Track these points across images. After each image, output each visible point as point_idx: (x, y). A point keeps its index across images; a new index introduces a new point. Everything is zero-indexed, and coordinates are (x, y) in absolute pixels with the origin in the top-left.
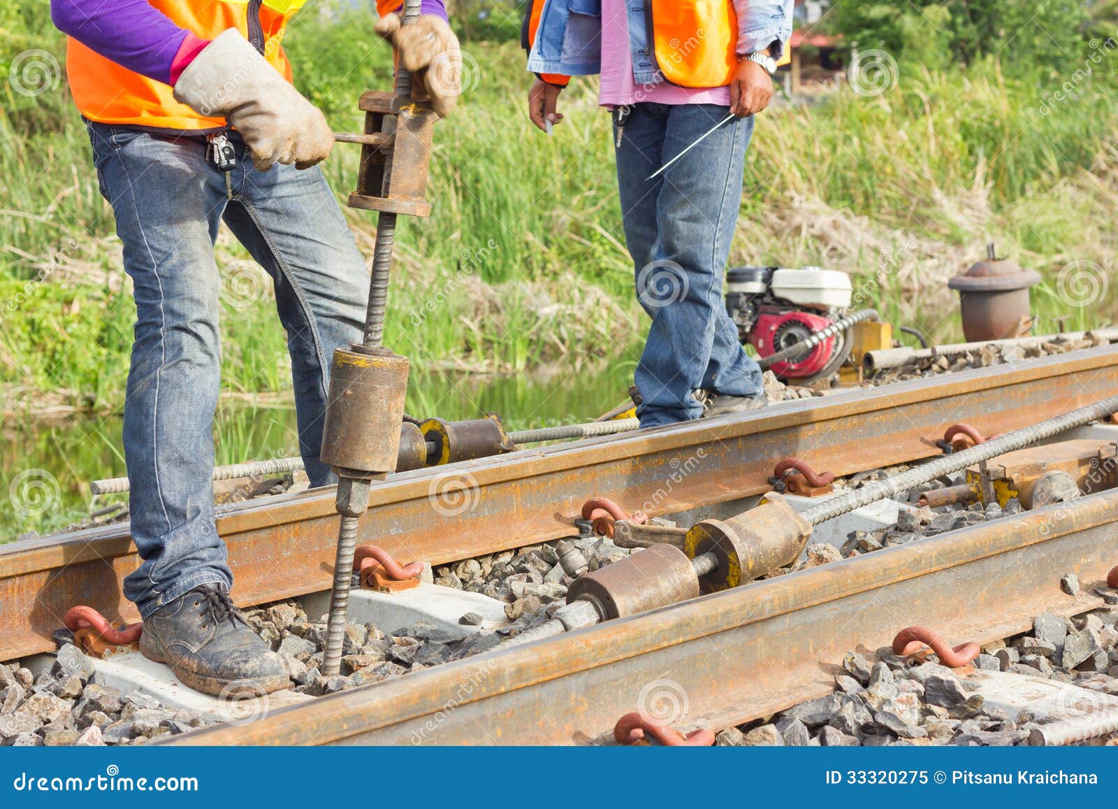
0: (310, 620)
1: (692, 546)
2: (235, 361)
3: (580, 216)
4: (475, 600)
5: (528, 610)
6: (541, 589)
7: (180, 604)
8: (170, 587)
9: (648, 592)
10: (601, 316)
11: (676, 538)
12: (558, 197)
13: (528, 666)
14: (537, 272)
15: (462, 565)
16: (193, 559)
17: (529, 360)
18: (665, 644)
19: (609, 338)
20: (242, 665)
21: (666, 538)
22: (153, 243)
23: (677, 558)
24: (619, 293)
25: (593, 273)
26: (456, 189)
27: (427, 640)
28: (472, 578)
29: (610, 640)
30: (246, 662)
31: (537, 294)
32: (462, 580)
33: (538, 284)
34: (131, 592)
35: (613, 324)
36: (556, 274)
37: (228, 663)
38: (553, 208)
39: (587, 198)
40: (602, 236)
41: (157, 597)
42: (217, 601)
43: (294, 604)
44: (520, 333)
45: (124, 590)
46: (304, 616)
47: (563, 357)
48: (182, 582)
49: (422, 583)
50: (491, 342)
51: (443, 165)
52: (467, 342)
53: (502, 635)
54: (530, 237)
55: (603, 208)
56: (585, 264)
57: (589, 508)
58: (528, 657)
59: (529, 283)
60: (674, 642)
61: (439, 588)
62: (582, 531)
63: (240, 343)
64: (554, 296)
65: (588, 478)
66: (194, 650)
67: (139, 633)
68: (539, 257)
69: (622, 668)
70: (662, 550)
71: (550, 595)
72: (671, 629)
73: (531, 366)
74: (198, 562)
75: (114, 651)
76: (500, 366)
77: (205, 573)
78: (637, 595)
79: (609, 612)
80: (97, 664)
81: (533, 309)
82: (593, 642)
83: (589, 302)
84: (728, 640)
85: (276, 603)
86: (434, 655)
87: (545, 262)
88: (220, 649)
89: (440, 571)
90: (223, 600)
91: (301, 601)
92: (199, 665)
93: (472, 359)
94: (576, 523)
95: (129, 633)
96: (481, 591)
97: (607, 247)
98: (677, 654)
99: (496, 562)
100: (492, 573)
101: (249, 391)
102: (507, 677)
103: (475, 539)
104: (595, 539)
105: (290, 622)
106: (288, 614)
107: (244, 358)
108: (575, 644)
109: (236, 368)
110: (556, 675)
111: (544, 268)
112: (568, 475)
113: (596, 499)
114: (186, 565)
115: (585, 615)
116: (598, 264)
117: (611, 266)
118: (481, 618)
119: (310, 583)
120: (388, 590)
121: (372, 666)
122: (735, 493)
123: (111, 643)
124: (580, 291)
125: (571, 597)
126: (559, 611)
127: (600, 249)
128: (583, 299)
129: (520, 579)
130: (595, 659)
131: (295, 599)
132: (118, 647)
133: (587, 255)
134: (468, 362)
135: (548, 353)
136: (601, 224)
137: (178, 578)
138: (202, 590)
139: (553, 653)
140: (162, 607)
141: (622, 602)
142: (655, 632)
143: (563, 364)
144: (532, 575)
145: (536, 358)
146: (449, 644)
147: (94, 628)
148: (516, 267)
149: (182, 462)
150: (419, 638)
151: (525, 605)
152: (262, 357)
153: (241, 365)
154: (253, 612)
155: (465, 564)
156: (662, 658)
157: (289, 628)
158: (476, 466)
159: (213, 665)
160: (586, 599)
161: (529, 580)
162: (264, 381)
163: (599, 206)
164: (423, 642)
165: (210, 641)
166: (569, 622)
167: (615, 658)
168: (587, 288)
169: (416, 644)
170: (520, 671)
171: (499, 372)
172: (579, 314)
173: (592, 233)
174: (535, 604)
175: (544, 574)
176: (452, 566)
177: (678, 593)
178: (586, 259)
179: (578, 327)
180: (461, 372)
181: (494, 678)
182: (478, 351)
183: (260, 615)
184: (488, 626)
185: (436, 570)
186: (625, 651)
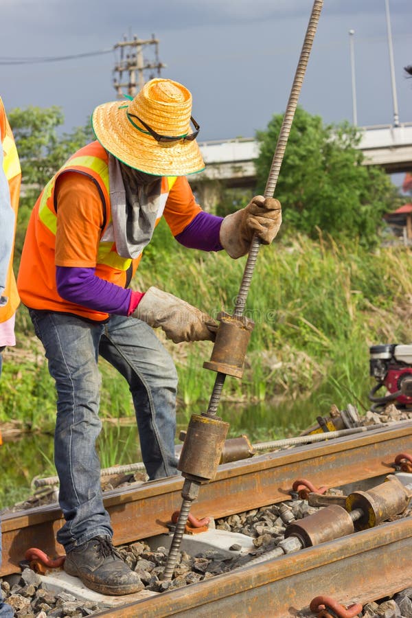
0: (152, 551)
1: (349, 505)
2: (107, 401)
3: (293, 313)
4: (238, 537)
5: (266, 541)
6: (272, 530)
7: (86, 546)
8: (81, 536)
9: (327, 531)
10: (306, 368)
11: (341, 502)
12: (280, 303)
13: (264, 574)
14: (270, 345)
15: (230, 518)
16: (93, 521)
17: (267, 394)
18: (335, 559)
19: (311, 380)
20: (119, 578)
21: (336, 502)
22: (69, 363)
23: (342, 512)
24: (316, 355)
25: (301, 344)
26: (224, 302)
27: (213, 559)
28: (236, 525)
29: (306, 559)
30: (120, 577)
31: (270, 357)
32: (231, 526)
33: (271, 352)
34: (60, 539)
35: (313, 372)
36: (280, 346)
37: (111, 577)
38: (277, 309)
39: (296, 303)
40: (305, 324)
41: (74, 542)
42: (106, 545)
43: (143, 542)
44: (262, 379)
45: (57, 538)
46: (148, 548)
47: (286, 392)
48: (87, 534)
49: (209, 529)
50: (245, 385)
51: (217, 289)
52: (233, 385)
53: (252, 556)
54: (266, 326)
55: (305, 308)
56: (296, 340)
57: (296, 484)
58: (264, 570)
59: (266, 351)
60: (339, 558)
61: (218, 531)
62: (293, 497)
63: (109, 392)
64: (280, 359)
65: (295, 469)
66: (93, 570)
67: (63, 560)
68: (271, 337)
69: (313, 573)
70: (334, 507)
71: (277, 533)
72: (337, 552)
73: (269, 397)
74: (95, 523)
75: (51, 571)
76: (251, 398)
77: (99, 530)
78: (321, 533)
79: (307, 543)
80: (42, 579)
81: (268, 366)
82: (297, 560)
83: (299, 360)
84: (369, 556)
85: (134, 542)
86: (217, 568)
87: (274, 339)
88: (106, 570)
89: (219, 522)
90: (108, 545)
91: (147, 540)
92: (95, 578)
93: (236, 395)
94: (290, 493)
95: (58, 561)
96: (241, 532)
97: (308, 330)
98: (341, 565)
99: (248, 516)
100: (246, 522)
101: (115, 417)
102: (253, 580)
103: (237, 504)
104: (300, 502)
105: (141, 552)
106: (140, 548)
107: (111, 399)
108: (288, 561)
109: (107, 405)
110: (278, 579)
111: (274, 342)
112: (285, 468)
113: (300, 480)
114: (89, 525)
115: (294, 544)
116: (303, 339)
117: (311, 340)
118: (240, 547)
119: (151, 531)
120: (192, 533)
121: (185, 574)
122: (373, 474)
123: (49, 568)
124: (294, 354)
125: (287, 534)
126: (281, 542)
127: (304, 331)
128: (296, 359)
129: (261, 525)
130: (298, 569)
131: (143, 540)
132: (53, 569)
133: (297, 334)
134: (234, 397)
135: (278, 389)
136: (304, 317)
137: (85, 532)
138: (97, 538)
139: (276, 567)
140: (76, 547)
141: (313, 537)
142: (329, 554)
143: (286, 395)
144: (267, 522)
145: (271, 393)
146: (224, 561)
147: (40, 560)
148: (259, 342)
149: (85, 471)
150: (209, 559)
151: (263, 539)
152: (121, 398)
153: (110, 403)
154: (122, 548)
155: (232, 518)
156: (334, 567)
157: (141, 555)
158: (235, 465)
159: (104, 578)
160: (295, 536)
161: (266, 525)
162: (123, 412)
163: (303, 307)
164: (211, 561)
165: (102, 565)
166: (287, 548)
167: (309, 568)
168: (298, 353)
169: (207, 562)
170: (259, 576)
171: (251, 402)
172: (294, 367)
173: (299, 322)
174: (269, 538)
175: (274, 521)
176: (225, 519)
177: (343, 531)
178: (297, 337)
179: (294, 374)
180: (231, 402)
181: (246, 581)
182: (239, 390)
183: (125, 549)
184: (244, 551)
185: (216, 521)
186: (314, 564)
